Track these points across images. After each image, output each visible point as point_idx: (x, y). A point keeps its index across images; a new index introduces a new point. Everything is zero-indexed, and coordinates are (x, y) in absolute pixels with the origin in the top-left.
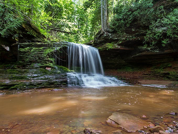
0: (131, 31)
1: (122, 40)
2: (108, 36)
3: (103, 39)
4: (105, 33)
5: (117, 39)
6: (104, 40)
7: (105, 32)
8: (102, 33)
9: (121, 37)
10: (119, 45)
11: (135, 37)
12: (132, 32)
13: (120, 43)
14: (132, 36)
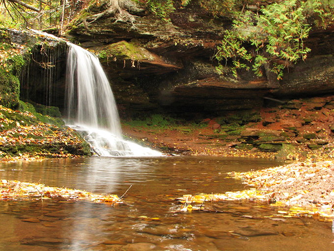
0: (186, 21)
1: (161, 40)
2: (128, 21)
3: (108, 27)
4: (121, 12)
5: (148, 33)
6: (111, 30)
7: (120, 9)
8: (110, 11)
9: (158, 30)
10: (151, 51)
11: (192, 37)
12: (188, 24)
13: (156, 46)
14: (186, 33)
